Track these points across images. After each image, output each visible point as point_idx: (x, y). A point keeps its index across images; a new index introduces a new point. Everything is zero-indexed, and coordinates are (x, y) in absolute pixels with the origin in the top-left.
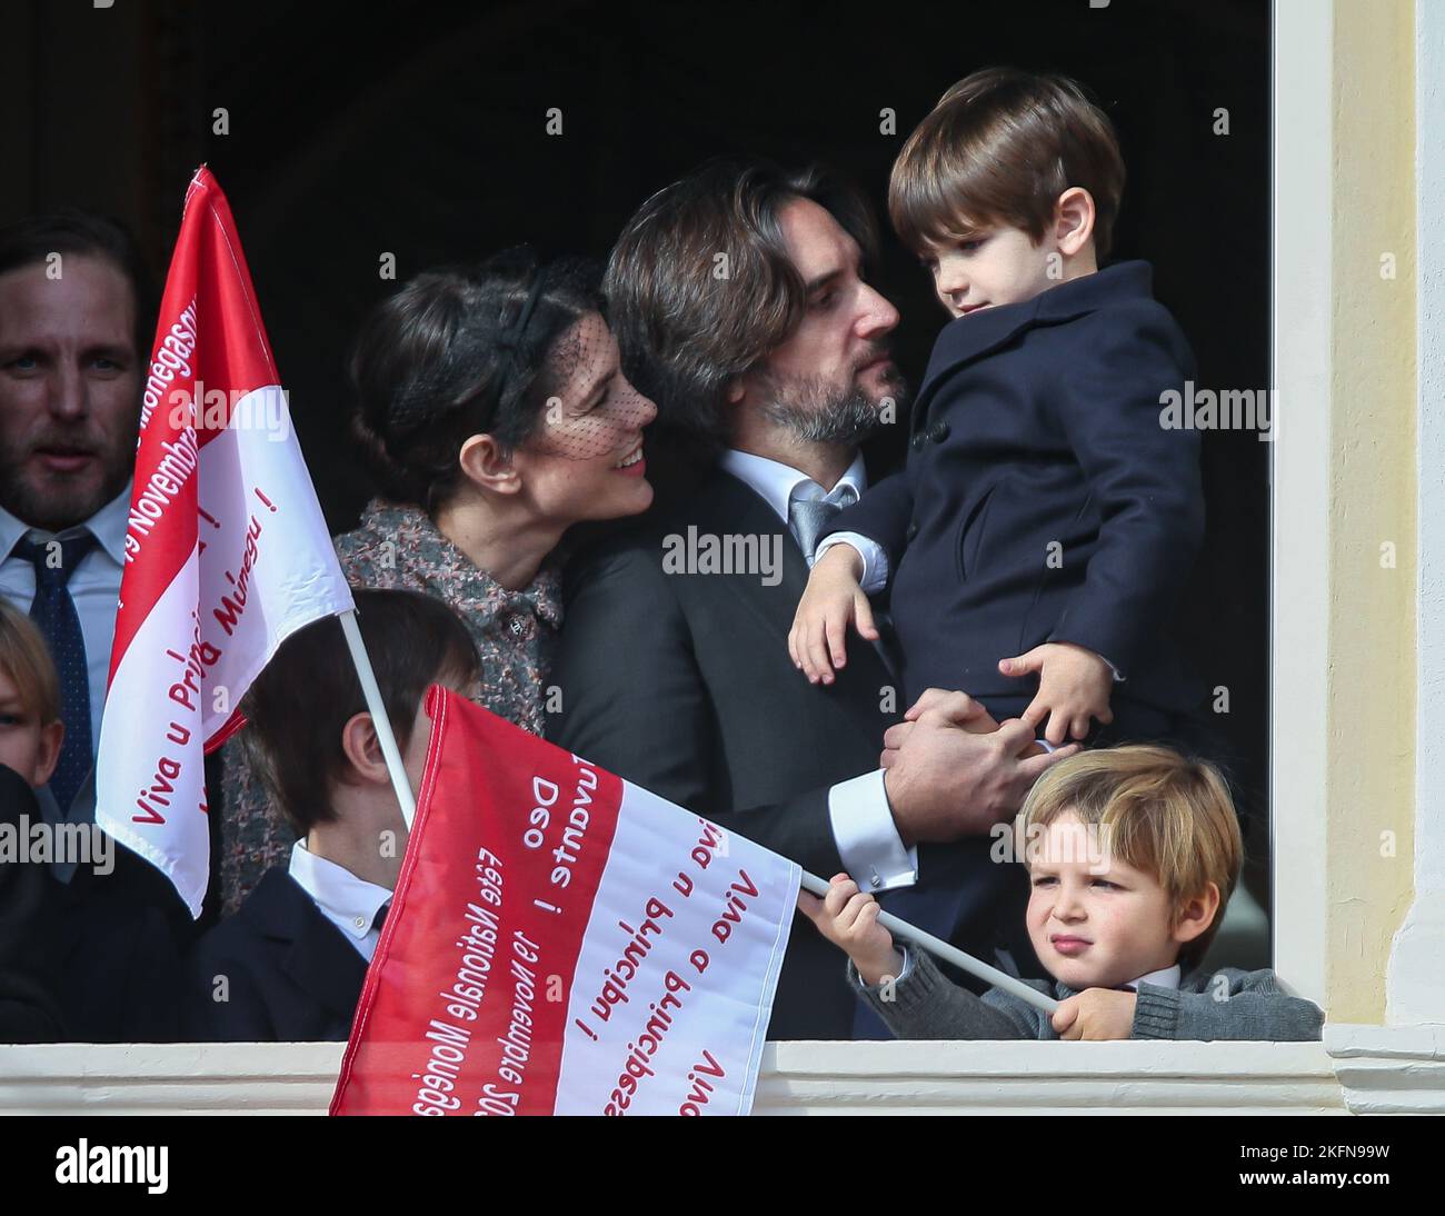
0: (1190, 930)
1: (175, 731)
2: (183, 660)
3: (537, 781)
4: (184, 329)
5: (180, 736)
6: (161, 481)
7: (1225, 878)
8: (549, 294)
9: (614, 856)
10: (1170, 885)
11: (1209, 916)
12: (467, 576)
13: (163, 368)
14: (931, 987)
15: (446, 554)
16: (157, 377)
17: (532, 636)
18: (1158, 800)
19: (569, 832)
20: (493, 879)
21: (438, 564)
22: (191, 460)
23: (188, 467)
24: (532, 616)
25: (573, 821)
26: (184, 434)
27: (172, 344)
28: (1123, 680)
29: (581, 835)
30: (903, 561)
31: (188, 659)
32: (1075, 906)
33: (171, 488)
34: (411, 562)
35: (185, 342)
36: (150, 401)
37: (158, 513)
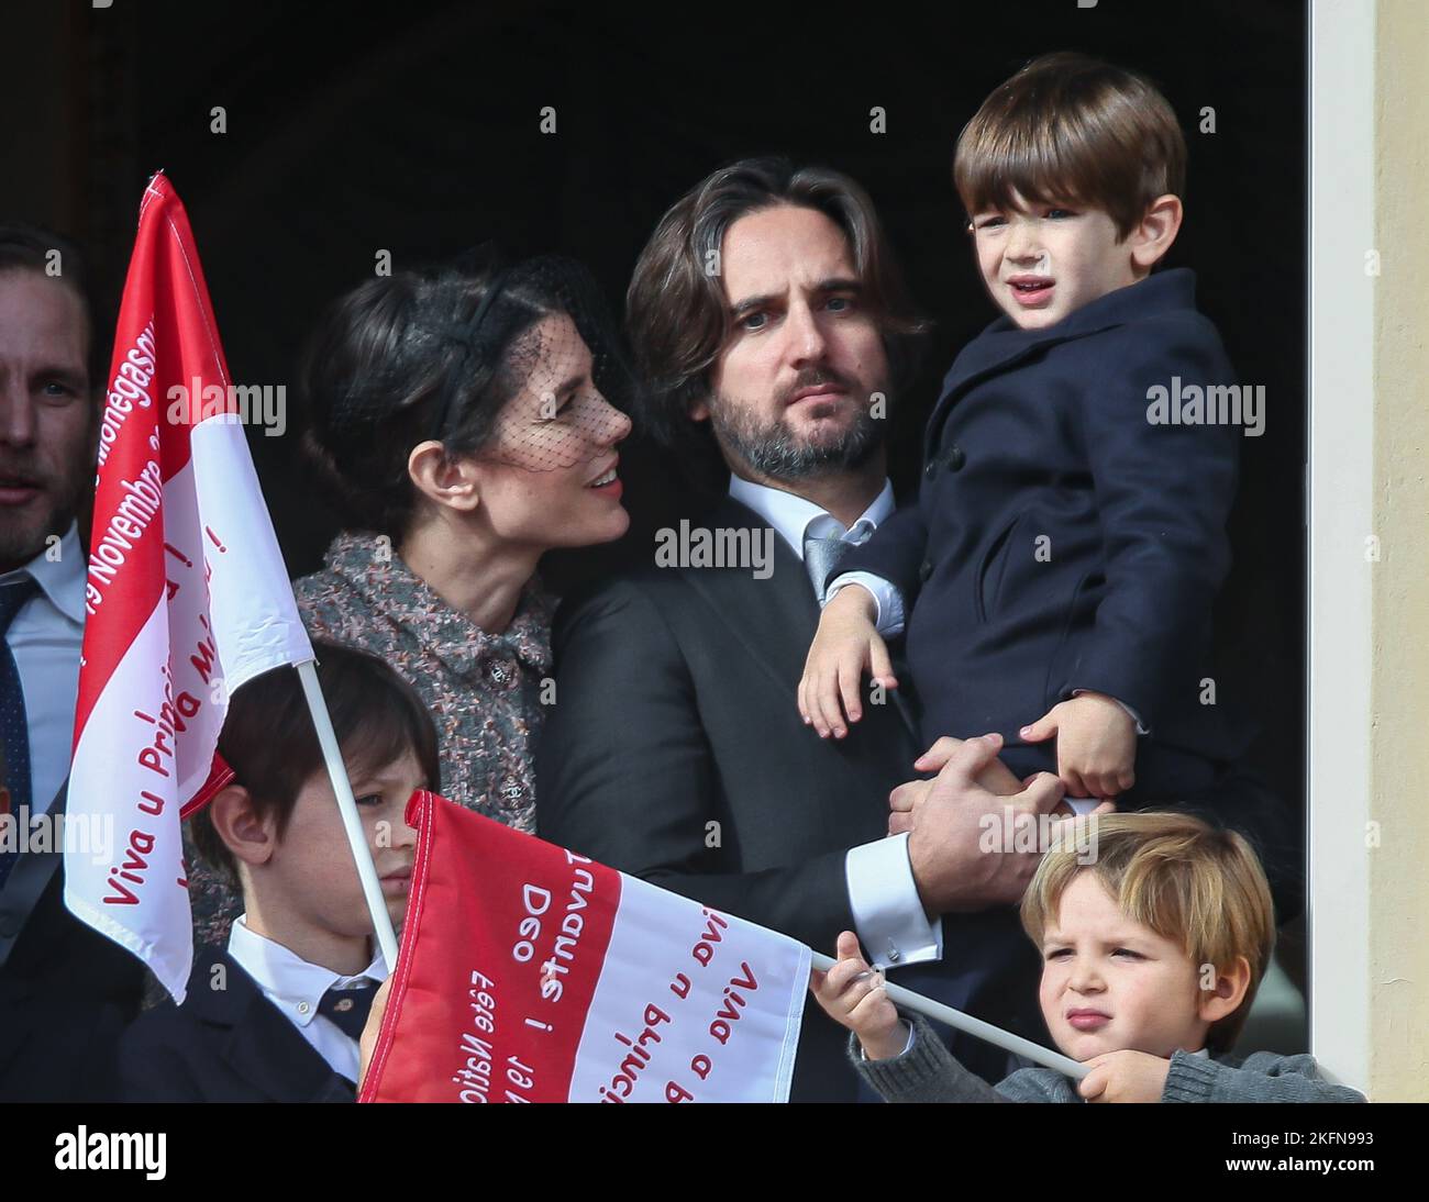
0: (1218, 1009)
1: (146, 799)
2: (153, 721)
3: (528, 888)
4: (141, 355)
5: (153, 805)
6: (122, 524)
7: (1257, 954)
8: (511, 290)
9: (610, 962)
10: (1197, 952)
11: (1239, 993)
12: (444, 619)
13: (120, 398)
14: (937, 1067)
15: (420, 595)
16: (114, 409)
17: (515, 683)
18: (1185, 863)
19: (562, 941)
20: (485, 1004)
21: (412, 606)
22: (154, 499)
23: (152, 507)
24: (515, 661)
25: (566, 929)
26: (145, 471)
27: (129, 371)
28: (1146, 733)
29: (573, 943)
30: (918, 603)
31: (159, 720)
32: (1094, 976)
33: (134, 532)
34: (381, 605)
35: (143, 368)
36: (108, 435)
37: (120, 560)
